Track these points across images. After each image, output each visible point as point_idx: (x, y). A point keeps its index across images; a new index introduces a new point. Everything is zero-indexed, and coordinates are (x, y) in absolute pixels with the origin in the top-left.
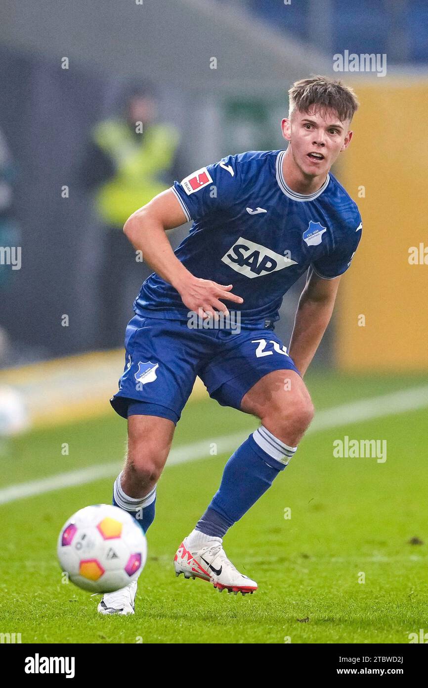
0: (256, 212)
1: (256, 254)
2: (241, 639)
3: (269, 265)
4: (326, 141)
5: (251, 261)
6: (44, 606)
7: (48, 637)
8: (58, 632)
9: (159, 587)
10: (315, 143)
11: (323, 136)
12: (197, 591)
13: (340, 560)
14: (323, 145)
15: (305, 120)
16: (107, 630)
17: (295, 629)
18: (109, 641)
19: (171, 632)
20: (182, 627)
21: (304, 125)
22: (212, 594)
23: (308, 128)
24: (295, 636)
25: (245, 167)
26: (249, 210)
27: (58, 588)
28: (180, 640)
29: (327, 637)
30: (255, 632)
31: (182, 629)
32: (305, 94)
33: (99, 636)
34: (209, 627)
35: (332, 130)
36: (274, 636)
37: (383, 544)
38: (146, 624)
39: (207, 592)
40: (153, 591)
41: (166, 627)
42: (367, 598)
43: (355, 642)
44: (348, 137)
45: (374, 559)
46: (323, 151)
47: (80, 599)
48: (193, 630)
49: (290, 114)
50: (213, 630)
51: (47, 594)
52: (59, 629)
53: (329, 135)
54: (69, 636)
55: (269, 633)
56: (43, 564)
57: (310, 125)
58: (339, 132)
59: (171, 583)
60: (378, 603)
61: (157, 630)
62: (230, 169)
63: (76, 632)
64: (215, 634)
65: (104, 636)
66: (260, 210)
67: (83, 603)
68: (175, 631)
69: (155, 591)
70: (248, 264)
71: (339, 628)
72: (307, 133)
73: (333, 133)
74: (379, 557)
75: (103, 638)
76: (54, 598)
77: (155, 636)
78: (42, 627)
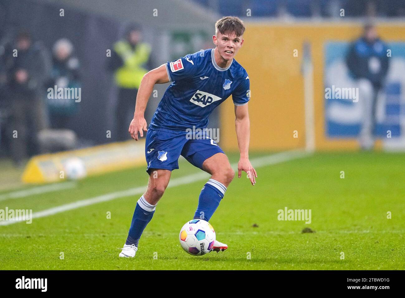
0: (204, 79)
1: (205, 97)
2: (179, 268)
3: (210, 100)
4: (233, 46)
5: (202, 100)
6: (92, 254)
7: (94, 267)
8: (99, 265)
9: (143, 245)
10: (228, 47)
11: (232, 44)
12: (160, 247)
13: (222, 234)
14: (232, 47)
15: (224, 37)
16: (120, 264)
17: (203, 264)
18: (121, 269)
19: (148, 265)
20: (153, 263)
21: (223, 39)
22: (166, 248)
23: (225, 40)
24: (203, 267)
25: (199, 59)
26: (201, 78)
27: (99, 246)
28: (152, 269)
29: (217, 267)
30: (185, 265)
31: (153, 264)
32: (222, 26)
33: (117, 267)
34: (165, 263)
35: (235, 41)
36: (193, 267)
37: (241, 227)
38: (137, 262)
39: (164, 248)
40: (140, 247)
41: (146, 263)
42: (234, 251)
43: (229, 270)
44: (242, 42)
45: (237, 233)
46: (232, 50)
47: (108, 250)
48: (158, 264)
49: (216, 33)
50: (167, 264)
51: (94, 248)
52: (99, 264)
53: (234, 43)
54: (104, 267)
55: (191, 266)
56: (92, 235)
57: (226, 39)
58: (238, 41)
59: (148, 244)
60: (239, 252)
61: (142, 264)
62: (191, 62)
63: (107, 265)
64: (168, 266)
65: (119, 267)
66: (206, 77)
67: (109, 252)
68: (150, 265)
69: (141, 247)
70: (202, 101)
71: (222, 263)
72: (224, 42)
73: (236, 42)
74: (239, 233)
75: (118, 268)
76: (97, 250)
77: (141, 267)
78: (92, 263)
